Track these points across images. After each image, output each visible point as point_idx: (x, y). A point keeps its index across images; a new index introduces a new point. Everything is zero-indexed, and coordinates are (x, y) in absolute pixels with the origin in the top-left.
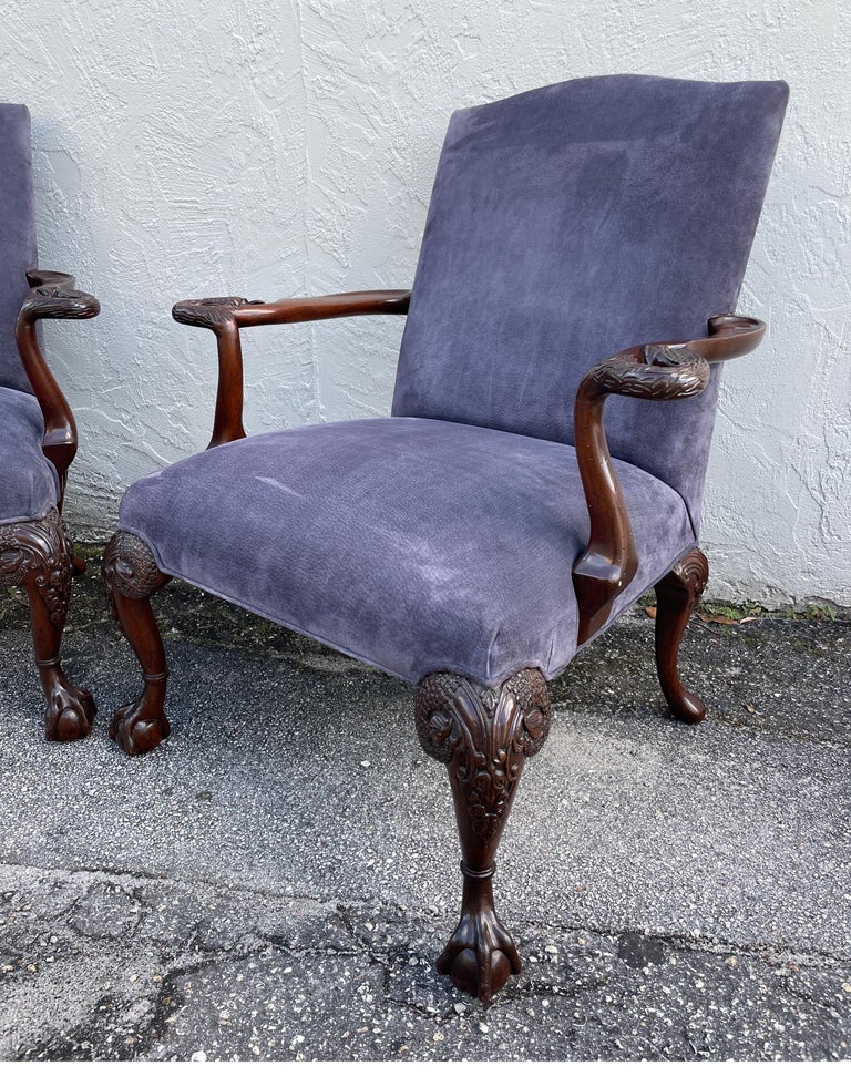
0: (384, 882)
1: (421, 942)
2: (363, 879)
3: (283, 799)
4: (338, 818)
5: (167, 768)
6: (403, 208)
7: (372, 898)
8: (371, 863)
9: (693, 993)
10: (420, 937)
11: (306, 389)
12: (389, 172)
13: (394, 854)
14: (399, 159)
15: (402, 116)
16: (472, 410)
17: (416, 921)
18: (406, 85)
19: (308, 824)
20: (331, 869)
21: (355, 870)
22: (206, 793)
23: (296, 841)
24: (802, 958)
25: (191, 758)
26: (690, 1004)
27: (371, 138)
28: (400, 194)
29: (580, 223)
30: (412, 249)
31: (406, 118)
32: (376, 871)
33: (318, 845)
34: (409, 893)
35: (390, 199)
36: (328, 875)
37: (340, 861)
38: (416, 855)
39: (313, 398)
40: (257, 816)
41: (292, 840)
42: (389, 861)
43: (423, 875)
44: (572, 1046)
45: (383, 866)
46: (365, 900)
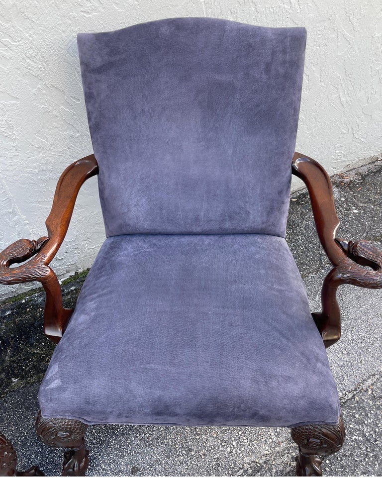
0: (241, 455)
1: (274, 470)
2: (233, 460)
3: (167, 444)
4: (197, 437)
5: (103, 469)
6: (45, 94)
7: (243, 465)
8: (229, 450)
9: (357, 421)
10: (273, 469)
11: (10, 213)
12: (28, 74)
13: (233, 439)
14: (33, 64)
15: (27, 35)
16: (170, 228)
17: (265, 462)
18: (23, 13)
19: (190, 450)
20: (218, 465)
21: (226, 458)
22: (134, 468)
23: (193, 463)
24: (370, 382)
25: (108, 455)
26: (360, 426)
27: (8, 55)
28: (39, 86)
29: (214, 125)
30: (57, 117)
31: (30, 36)
32: (234, 452)
33: (203, 457)
34: (253, 452)
35: (34, 91)
36: (219, 468)
37: (218, 458)
38: (240, 433)
39: (16, 215)
40: (166, 463)
41: (191, 463)
42: (234, 443)
43: (251, 440)
44: (346, 472)
45: (234, 448)
46: (242, 469)
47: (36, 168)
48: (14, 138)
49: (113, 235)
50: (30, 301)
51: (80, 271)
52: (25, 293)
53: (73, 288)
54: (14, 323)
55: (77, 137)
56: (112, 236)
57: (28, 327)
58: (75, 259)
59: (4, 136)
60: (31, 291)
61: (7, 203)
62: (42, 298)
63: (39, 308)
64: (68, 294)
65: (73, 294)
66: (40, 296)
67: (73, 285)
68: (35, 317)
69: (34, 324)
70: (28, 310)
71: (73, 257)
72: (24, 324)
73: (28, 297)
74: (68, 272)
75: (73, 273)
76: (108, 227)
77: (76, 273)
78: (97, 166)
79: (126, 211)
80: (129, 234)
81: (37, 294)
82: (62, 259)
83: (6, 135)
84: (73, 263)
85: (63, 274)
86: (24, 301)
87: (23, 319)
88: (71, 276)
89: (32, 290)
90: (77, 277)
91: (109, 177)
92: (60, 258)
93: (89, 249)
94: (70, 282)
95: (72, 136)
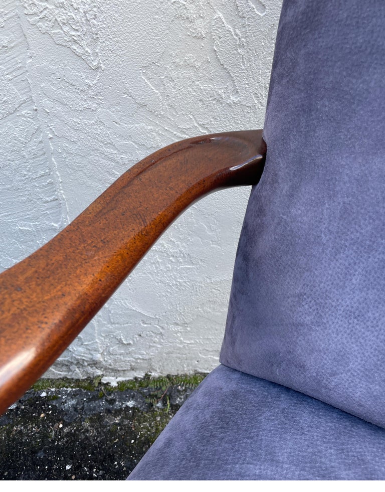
47: (125, 153)
48: (95, 64)
49: (238, 368)
50: (56, 398)
51: (154, 374)
52: (52, 380)
53: (131, 404)
54: (9, 432)
55: (230, 105)
56: (235, 370)
57: (24, 454)
58: (152, 353)
59: (74, 51)
60: (63, 379)
61: (51, 208)
62: (74, 402)
63: (59, 421)
64: (118, 412)
65: (126, 418)
66: (73, 395)
67: (133, 397)
68: (45, 436)
69: (36, 452)
70: (42, 415)
71: (150, 347)
72: (21, 443)
73: (53, 390)
74: (133, 369)
75: (141, 375)
76: (233, 343)
77: (147, 376)
78: (260, 157)
79: (308, 319)
80: (287, 389)
81: (69, 389)
82: (129, 344)
83: (79, 51)
84: (147, 357)
85: (124, 371)
86: (44, 394)
87: (25, 431)
88: (136, 379)
89: (65, 379)
90: (145, 384)
91: (291, 196)
92: (125, 342)
93: (181, 342)
94: (132, 389)
95: (219, 100)
